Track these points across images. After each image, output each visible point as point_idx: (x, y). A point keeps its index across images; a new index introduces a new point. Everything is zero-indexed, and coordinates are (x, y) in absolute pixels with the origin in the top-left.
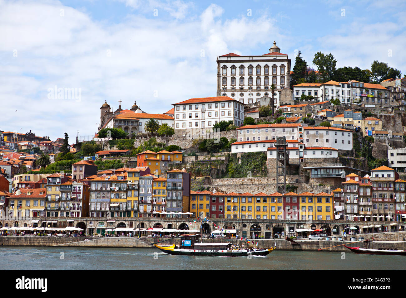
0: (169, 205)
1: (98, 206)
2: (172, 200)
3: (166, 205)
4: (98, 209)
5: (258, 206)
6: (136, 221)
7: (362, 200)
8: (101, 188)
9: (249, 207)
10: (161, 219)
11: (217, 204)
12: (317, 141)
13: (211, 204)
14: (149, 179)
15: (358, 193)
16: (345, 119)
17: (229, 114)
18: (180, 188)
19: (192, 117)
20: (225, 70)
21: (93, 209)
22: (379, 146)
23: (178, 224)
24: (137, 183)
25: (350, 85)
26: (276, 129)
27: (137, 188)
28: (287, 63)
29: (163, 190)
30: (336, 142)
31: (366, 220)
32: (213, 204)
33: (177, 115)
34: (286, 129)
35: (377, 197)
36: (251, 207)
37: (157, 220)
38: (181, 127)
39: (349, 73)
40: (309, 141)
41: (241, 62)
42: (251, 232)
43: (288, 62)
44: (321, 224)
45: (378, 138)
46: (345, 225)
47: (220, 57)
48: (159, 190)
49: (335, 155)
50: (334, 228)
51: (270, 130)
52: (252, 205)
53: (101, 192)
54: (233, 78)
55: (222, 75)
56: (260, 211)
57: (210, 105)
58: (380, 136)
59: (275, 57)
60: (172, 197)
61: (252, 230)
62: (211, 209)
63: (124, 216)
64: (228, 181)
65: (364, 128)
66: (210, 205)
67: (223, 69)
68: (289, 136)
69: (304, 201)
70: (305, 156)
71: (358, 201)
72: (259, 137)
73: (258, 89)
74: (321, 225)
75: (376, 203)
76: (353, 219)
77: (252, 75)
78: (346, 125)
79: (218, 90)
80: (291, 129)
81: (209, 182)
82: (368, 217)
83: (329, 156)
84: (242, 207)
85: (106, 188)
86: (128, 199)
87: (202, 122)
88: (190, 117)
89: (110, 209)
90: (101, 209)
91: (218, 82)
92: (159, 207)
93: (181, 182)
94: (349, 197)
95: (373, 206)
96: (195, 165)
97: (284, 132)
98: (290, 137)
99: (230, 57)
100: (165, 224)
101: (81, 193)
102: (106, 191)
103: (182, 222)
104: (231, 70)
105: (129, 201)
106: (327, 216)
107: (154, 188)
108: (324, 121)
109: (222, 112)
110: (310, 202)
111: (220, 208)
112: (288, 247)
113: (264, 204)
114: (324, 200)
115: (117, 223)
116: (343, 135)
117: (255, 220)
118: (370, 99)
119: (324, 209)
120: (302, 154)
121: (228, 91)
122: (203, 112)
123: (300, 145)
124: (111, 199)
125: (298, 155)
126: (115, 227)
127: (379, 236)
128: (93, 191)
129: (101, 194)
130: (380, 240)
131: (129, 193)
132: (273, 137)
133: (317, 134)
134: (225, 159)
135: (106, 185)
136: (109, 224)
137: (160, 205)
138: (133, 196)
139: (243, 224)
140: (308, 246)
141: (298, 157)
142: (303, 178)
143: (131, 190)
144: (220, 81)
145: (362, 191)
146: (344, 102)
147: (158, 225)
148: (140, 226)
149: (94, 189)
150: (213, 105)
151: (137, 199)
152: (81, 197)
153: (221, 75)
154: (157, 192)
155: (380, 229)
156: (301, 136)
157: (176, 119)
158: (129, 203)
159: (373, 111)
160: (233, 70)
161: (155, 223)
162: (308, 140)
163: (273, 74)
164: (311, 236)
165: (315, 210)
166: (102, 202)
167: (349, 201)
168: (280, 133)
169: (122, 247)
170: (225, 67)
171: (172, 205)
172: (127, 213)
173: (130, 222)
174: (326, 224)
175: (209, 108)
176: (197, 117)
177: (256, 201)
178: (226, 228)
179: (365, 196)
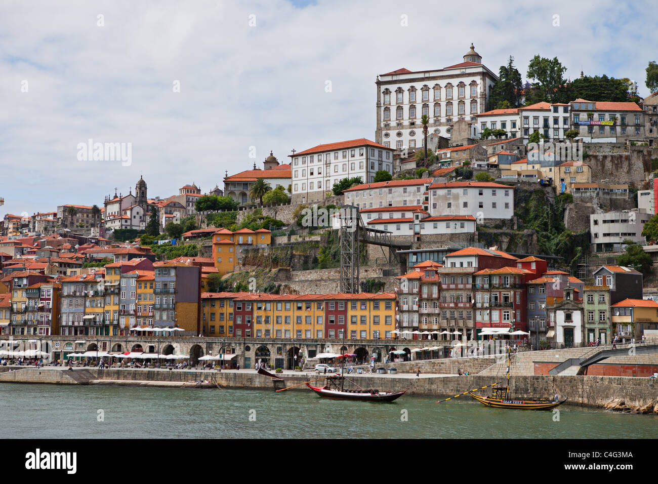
0: (157, 318)
1: (71, 319)
2: (161, 309)
3: (153, 316)
4: (70, 324)
5: (298, 315)
6: (110, 341)
7: (426, 305)
8: (75, 292)
9: (286, 317)
10: (141, 339)
11: (244, 314)
12: (449, 205)
13: (236, 313)
14: (132, 278)
15: (420, 293)
16: (529, 165)
17: (360, 166)
18: (172, 290)
19: (314, 173)
20: (387, 97)
21: (64, 324)
22: (579, 209)
23: (164, 345)
24: (117, 283)
25: (569, 108)
26: (394, 189)
27: (117, 291)
28: (481, 79)
29: (150, 294)
30: (481, 206)
31: (429, 337)
32: (239, 313)
33: (295, 171)
34: (409, 189)
35: (448, 299)
36: (289, 317)
37: (136, 339)
38: (300, 191)
39: (586, 86)
40: (437, 207)
41: (410, 82)
42: (257, 358)
43: (482, 77)
44: (355, 345)
45: (578, 195)
46: (390, 347)
47: (381, 76)
48: (145, 294)
49: (470, 228)
50: (374, 352)
51: (385, 192)
52: (290, 313)
53: (74, 298)
54: (400, 108)
55: (384, 104)
56: (301, 323)
57: (336, 154)
58: (582, 193)
59: (464, 70)
60: (161, 304)
61: (259, 356)
62: (235, 321)
63: (101, 334)
64: (312, 275)
65: (559, 180)
66: (233, 315)
67: (384, 95)
68: (412, 199)
69: (354, 308)
70: (423, 232)
71: (420, 306)
72: (371, 203)
73: (437, 123)
74: (355, 347)
75: (445, 310)
76: (411, 337)
77: (428, 101)
78: (524, 176)
79: (377, 128)
80: (415, 188)
81: (287, 277)
82: (434, 334)
83: (459, 230)
84: (277, 317)
85: (81, 293)
86: (107, 308)
87: (327, 181)
88: (312, 174)
89: (84, 323)
90: (73, 323)
91: (377, 116)
92: (144, 320)
93: (173, 282)
94: (405, 300)
95: (441, 315)
96: (274, 250)
97: (406, 194)
98: (414, 201)
99: (396, 75)
100: (146, 346)
101: (50, 300)
102: (80, 296)
103: (167, 344)
104: (397, 95)
105: (108, 312)
106: (386, 332)
107: (139, 291)
108: (490, 171)
109: (352, 164)
110: (363, 310)
111: (247, 319)
112: (267, 384)
113: (307, 314)
114: (382, 305)
115: (88, 344)
116: (494, 194)
117: (263, 340)
118: (607, 128)
119: (382, 320)
120: (417, 229)
121: (391, 129)
122: (328, 164)
123: (415, 214)
124: (86, 309)
125: (412, 231)
126: (84, 351)
127: (422, 366)
128: (64, 297)
129: (74, 300)
130: (423, 371)
131: (108, 298)
132: (389, 201)
133: (449, 194)
134: (321, 240)
135: (80, 287)
136: (78, 345)
137: (146, 317)
138: (112, 304)
139: (246, 345)
140: (294, 383)
141: (411, 233)
142: (397, 269)
143: (109, 295)
144: (381, 114)
145: (425, 290)
146: (557, 137)
147: (138, 348)
148: (116, 349)
149: (65, 294)
150: (340, 153)
151: (116, 308)
152: (51, 306)
153: (382, 105)
154: (143, 296)
155: (441, 353)
156: (427, 199)
157: (294, 178)
158: (108, 315)
159: (596, 148)
160: (400, 95)
161: (133, 344)
162: (435, 206)
163: (460, 97)
164: (319, 366)
165: (370, 322)
166: (75, 313)
167: (405, 308)
168: (399, 196)
169: (43, 383)
170: (387, 92)
171: (161, 317)
172: (104, 328)
173: (104, 343)
174: (362, 345)
175: (335, 159)
176: (320, 173)
177: (296, 308)
178: (224, 352)
179: (430, 299)
